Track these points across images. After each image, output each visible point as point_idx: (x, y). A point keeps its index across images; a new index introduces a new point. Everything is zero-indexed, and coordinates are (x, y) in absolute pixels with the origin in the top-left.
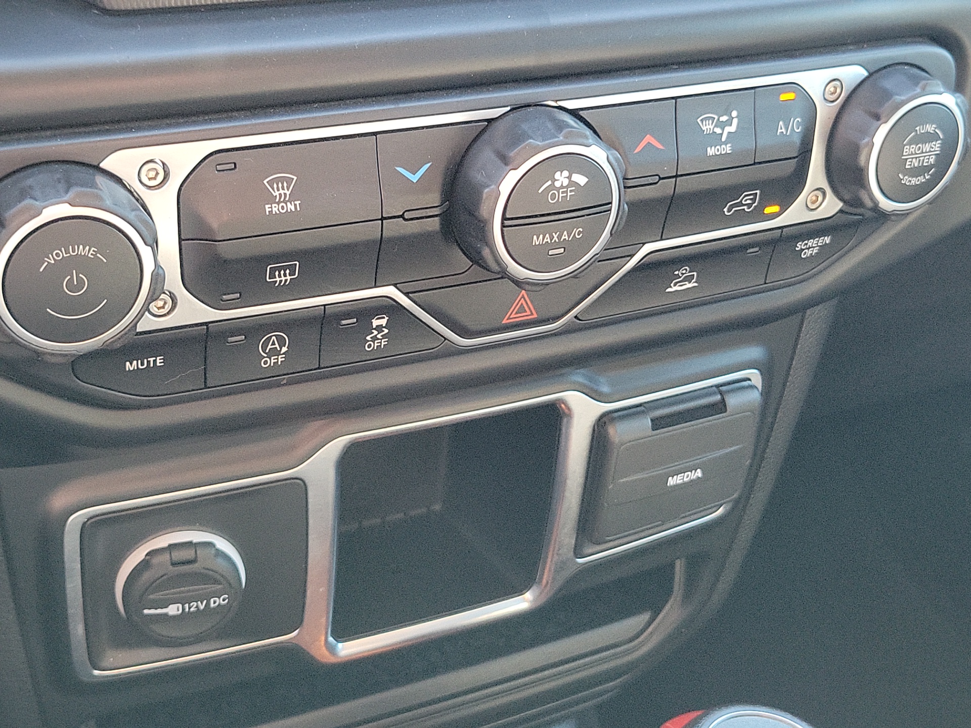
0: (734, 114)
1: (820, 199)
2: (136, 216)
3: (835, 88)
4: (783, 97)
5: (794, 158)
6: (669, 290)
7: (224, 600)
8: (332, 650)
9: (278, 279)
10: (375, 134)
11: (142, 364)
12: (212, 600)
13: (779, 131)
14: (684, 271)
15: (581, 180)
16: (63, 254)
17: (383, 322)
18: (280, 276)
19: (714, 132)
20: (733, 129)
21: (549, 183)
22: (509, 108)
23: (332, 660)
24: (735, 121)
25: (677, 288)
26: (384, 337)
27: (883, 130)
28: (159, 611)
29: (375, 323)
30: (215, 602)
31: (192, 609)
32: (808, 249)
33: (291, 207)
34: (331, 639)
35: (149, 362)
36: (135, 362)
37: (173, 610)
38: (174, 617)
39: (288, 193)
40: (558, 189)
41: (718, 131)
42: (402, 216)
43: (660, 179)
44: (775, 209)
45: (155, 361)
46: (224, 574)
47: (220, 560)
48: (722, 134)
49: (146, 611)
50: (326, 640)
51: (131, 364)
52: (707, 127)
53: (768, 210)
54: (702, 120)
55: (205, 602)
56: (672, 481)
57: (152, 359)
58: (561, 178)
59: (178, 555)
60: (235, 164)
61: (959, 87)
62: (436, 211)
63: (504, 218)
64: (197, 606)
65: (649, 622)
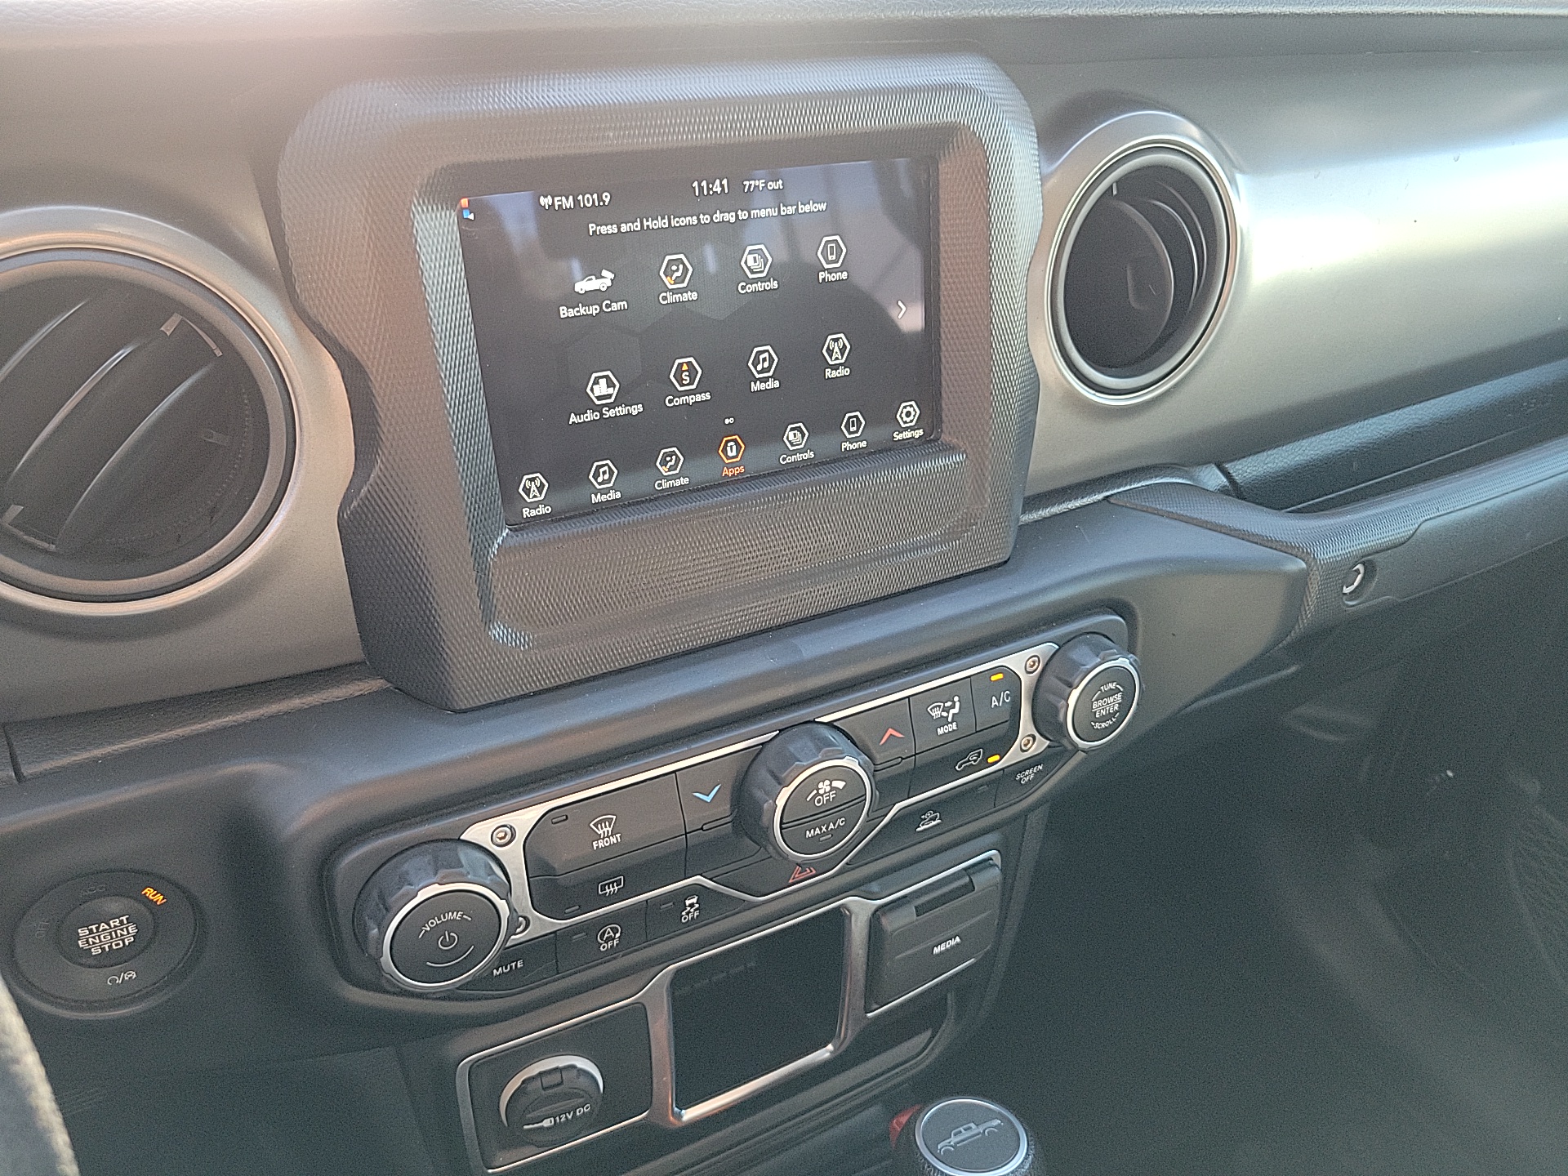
0: (956, 699)
1: (1031, 743)
2: (492, 880)
3: (1034, 662)
4: (994, 678)
5: (1007, 721)
6: (918, 829)
7: (587, 1108)
8: (678, 1117)
9: (608, 891)
10: (674, 772)
11: (506, 969)
12: (578, 1110)
13: (993, 704)
14: (930, 814)
15: (840, 784)
16: (436, 922)
17: (695, 900)
18: (609, 888)
19: (942, 716)
20: (956, 710)
21: (815, 792)
22: (778, 732)
23: (678, 1124)
24: (957, 704)
25: (926, 827)
26: (695, 910)
27: (1075, 694)
28: (536, 1125)
29: (688, 902)
30: (580, 1112)
31: (562, 1120)
32: (1026, 777)
33: (613, 840)
34: (676, 1109)
35: (511, 967)
36: (500, 969)
37: (547, 1123)
38: (549, 1128)
39: (610, 829)
40: (822, 795)
41: (945, 714)
42: (702, 829)
43: (903, 759)
44: (997, 758)
45: (516, 965)
46: (586, 1089)
47: (583, 1080)
48: (947, 717)
49: (526, 1127)
50: (673, 1109)
51: (498, 971)
52: (936, 713)
53: (991, 760)
54: (931, 710)
55: (572, 1113)
56: (936, 950)
57: (513, 964)
58: (824, 787)
59: (547, 1081)
60: (567, 816)
61: (1131, 649)
62: (728, 819)
63: (781, 823)
64: (566, 1117)
65: (933, 1037)
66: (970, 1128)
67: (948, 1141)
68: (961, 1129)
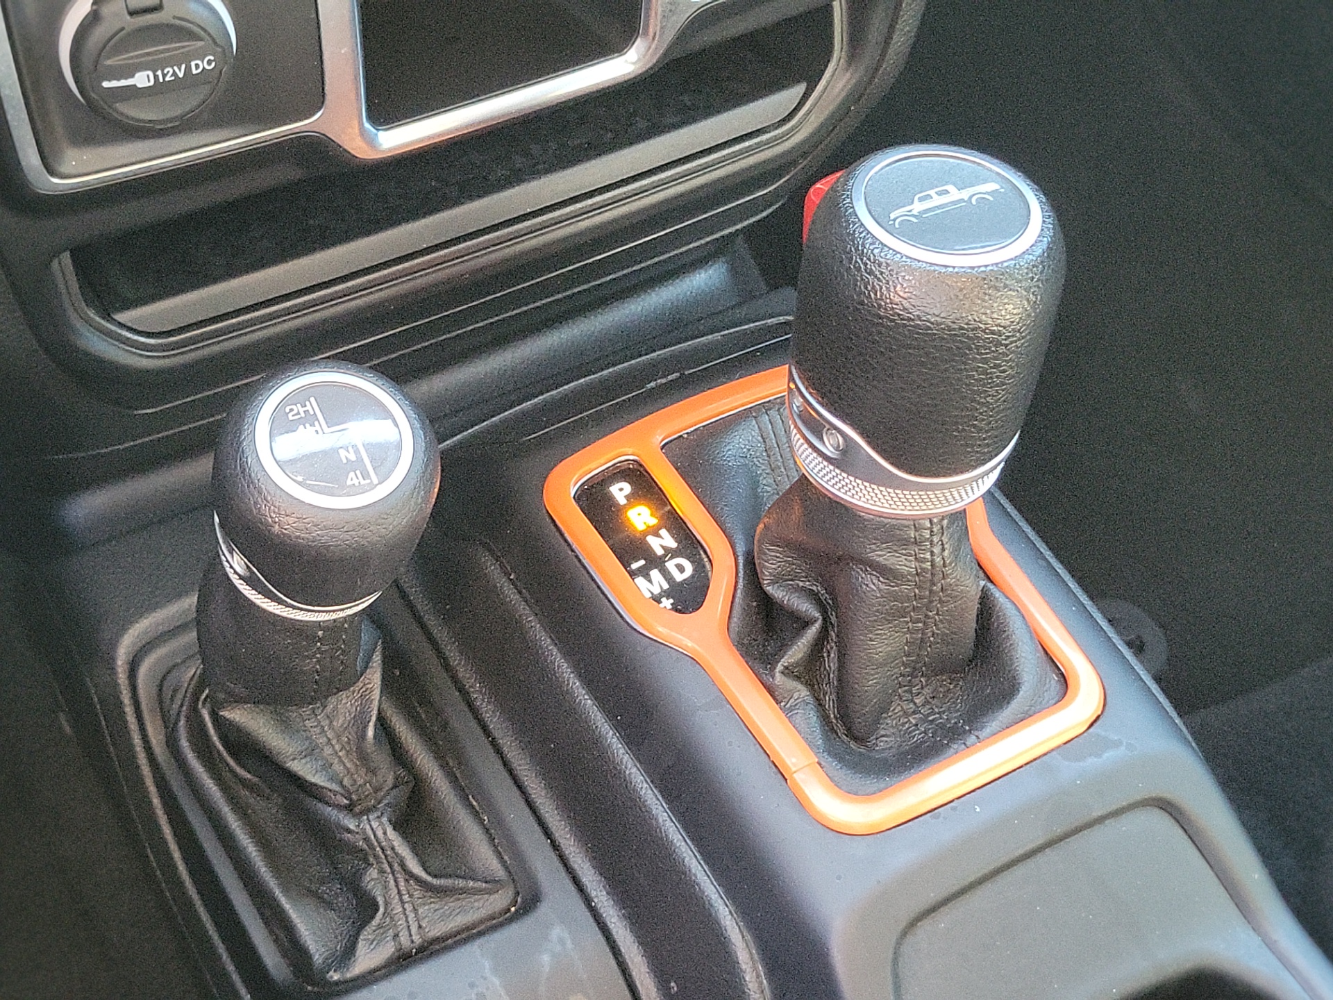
7: (209, 62)
8: (371, 142)
12: (193, 64)
28: (123, 83)
30: (197, 66)
31: (168, 79)
34: (367, 125)
37: (142, 80)
38: (146, 90)
46: (202, 24)
49: (106, 84)
50: (361, 127)
55: (183, 66)
64: (174, 74)
65: (806, 96)
66: (947, 192)
67: (908, 208)
68: (932, 192)
